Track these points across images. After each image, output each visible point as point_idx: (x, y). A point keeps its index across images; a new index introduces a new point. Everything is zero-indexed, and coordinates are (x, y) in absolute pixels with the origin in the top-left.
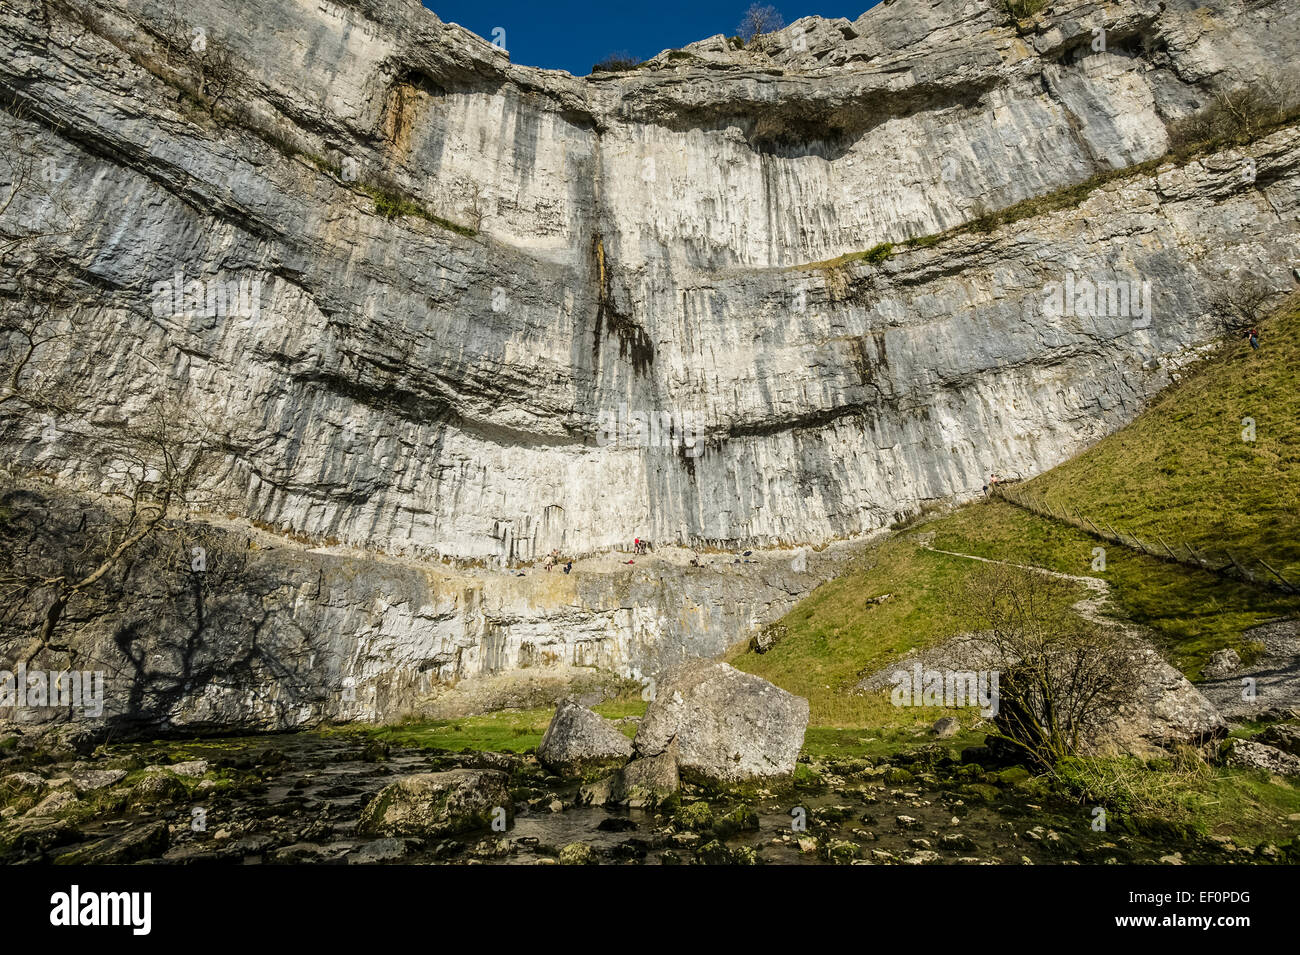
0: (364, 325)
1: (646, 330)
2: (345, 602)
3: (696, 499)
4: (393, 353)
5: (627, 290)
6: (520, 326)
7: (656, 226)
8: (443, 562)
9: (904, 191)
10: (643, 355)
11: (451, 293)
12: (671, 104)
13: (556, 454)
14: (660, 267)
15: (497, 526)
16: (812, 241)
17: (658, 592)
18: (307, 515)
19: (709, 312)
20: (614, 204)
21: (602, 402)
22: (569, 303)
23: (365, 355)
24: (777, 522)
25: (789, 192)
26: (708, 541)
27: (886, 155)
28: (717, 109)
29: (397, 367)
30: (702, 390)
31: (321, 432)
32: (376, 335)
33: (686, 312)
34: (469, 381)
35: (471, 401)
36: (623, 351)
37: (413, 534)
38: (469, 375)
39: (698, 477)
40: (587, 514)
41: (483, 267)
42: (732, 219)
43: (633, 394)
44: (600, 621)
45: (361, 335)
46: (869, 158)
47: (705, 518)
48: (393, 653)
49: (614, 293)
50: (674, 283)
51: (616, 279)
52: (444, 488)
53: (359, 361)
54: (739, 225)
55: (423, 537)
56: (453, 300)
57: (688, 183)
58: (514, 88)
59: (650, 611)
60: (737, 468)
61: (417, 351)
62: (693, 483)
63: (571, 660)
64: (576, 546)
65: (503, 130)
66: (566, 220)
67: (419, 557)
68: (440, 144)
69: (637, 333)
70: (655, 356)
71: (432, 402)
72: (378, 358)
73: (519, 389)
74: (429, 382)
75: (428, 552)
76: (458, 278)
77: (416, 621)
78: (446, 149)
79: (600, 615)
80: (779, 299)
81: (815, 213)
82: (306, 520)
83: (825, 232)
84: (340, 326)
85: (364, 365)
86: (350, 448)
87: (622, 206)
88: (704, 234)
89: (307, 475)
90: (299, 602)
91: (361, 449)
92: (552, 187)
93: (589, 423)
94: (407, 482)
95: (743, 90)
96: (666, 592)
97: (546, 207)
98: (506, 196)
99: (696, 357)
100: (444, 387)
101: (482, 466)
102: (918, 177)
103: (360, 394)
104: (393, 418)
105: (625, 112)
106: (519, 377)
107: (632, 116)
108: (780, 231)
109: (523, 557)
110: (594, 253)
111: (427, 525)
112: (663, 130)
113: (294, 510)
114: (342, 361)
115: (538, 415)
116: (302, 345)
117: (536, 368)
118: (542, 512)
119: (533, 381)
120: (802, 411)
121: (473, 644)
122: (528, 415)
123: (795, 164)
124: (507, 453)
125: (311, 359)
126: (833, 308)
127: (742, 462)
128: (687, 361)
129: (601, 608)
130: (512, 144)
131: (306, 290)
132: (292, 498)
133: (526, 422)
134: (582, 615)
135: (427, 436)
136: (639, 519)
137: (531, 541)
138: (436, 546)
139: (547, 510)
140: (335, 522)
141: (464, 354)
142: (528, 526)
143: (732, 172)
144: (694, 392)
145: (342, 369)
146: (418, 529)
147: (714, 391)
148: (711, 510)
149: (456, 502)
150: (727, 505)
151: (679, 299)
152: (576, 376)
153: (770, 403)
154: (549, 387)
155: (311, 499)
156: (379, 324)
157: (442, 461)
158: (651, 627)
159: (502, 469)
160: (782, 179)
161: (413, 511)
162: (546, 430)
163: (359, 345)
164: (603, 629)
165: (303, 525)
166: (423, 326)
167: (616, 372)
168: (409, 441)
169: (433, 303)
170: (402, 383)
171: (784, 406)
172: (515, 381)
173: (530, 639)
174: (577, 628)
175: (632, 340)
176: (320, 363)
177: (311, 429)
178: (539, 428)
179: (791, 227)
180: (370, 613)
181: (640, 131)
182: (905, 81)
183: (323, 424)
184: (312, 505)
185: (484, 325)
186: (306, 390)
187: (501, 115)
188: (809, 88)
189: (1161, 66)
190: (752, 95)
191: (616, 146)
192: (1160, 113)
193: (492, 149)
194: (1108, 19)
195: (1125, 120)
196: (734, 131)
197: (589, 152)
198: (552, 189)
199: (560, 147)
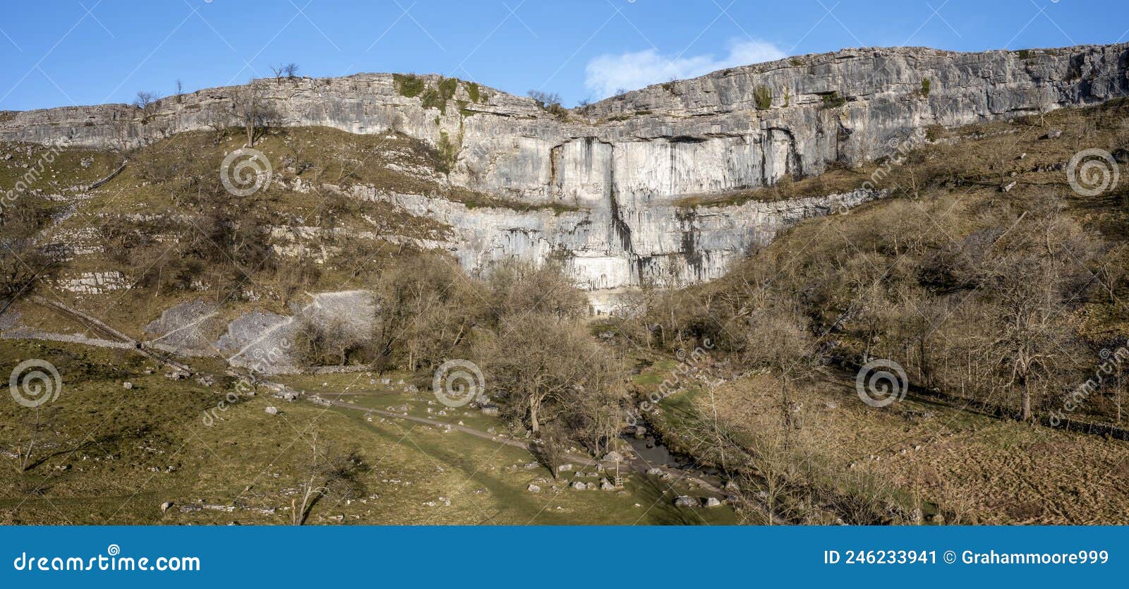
1: (627, 225)
3: (642, 273)
5: (622, 212)
6: (592, 231)
7: (631, 186)
8: (578, 291)
10: (626, 232)
11: (574, 229)
12: (636, 136)
13: (603, 260)
14: (632, 202)
15: (589, 280)
16: (686, 183)
19: (646, 219)
21: (615, 248)
22: (605, 219)
24: (663, 280)
25: (680, 164)
26: (645, 285)
27: (712, 152)
28: (653, 138)
30: (644, 244)
33: (639, 219)
34: (580, 249)
35: (581, 252)
36: (621, 232)
39: (643, 267)
40: (612, 276)
41: (581, 218)
42: (658, 177)
47: (645, 278)
49: (618, 213)
50: (636, 209)
51: (618, 208)
52: (576, 273)
54: (660, 180)
57: (642, 166)
61: (568, 246)
63: (609, 314)
64: (610, 285)
65: (581, 156)
66: (603, 188)
70: (630, 233)
71: (571, 255)
72: (560, 250)
76: (575, 224)
78: (565, 171)
79: (615, 305)
80: (667, 216)
83: (691, 180)
87: (620, 180)
88: (648, 186)
93: (612, 253)
95: (662, 132)
97: (596, 184)
98: (584, 182)
99: (642, 233)
100: (574, 252)
102: (721, 164)
103: (557, 258)
105: (621, 140)
106: (592, 245)
108: (675, 180)
109: (597, 288)
110: (612, 199)
112: (634, 144)
115: (597, 252)
117: (597, 242)
119: (596, 245)
120: (670, 252)
123: (683, 151)
126: (682, 221)
128: (640, 235)
130: (585, 161)
134: (611, 305)
135: (571, 262)
136: (626, 277)
137: (598, 284)
139: (602, 276)
141: (578, 243)
142: (597, 280)
143: (659, 158)
144: (641, 244)
147: (647, 244)
148: (647, 276)
149: (579, 276)
150: (650, 275)
151: (637, 215)
152: (607, 241)
153: (662, 248)
154: (600, 245)
156: (560, 244)
157: (575, 267)
159: (589, 266)
160: (678, 157)
162: (600, 254)
166: (568, 240)
167: (619, 238)
168: (567, 264)
170: (565, 253)
171: (665, 249)
173: (600, 309)
175: (623, 228)
179: (679, 178)
181: (626, 144)
182: (718, 130)
185: (582, 234)
187: (580, 149)
188: (685, 130)
189: (793, 145)
190: (664, 134)
191: (618, 153)
192: (787, 164)
193: (579, 166)
194: (780, 123)
195: (776, 165)
196: (661, 141)
197: (609, 157)
198: (598, 177)
199: (599, 158)
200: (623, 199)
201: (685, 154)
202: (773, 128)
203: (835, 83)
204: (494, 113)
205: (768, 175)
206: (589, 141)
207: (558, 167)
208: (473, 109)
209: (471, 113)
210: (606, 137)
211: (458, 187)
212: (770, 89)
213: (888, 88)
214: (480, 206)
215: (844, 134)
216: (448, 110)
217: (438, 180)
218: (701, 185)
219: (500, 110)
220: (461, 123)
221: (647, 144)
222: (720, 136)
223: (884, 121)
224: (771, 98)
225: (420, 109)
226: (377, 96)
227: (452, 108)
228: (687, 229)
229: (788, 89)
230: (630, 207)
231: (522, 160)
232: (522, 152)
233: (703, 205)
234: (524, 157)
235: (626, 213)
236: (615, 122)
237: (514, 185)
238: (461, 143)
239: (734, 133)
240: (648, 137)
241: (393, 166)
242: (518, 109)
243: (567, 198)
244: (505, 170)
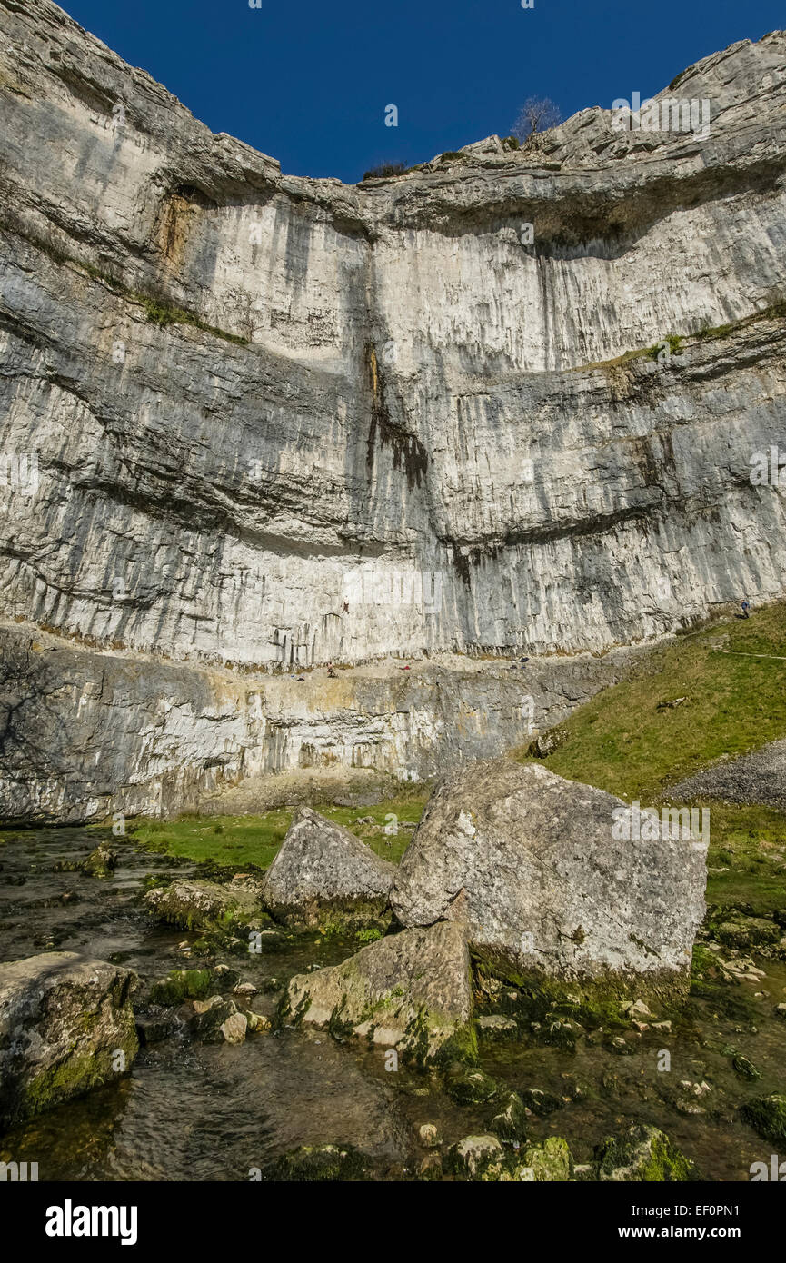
0: (140, 433)
1: (420, 439)
2: (128, 702)
3: (472, 606)
4: (169, 462)
5: (400, 398)
6: (294, 436)
7: (429, 333)
8: (226, 666)
9: (690, 286)
10: (416, 464)
11: (224, 402)
12: (443, 207)
13: (333, 563)
14: (433, 373)
15: (277, 634)
16: (591, 343)
17: (434, 697)
18: (93, 620)
19: (484, 418)
20: (386, 312)
21: (377, 512)
22: (342, 412)
23: (142, 464)
24: (555, 629)
25: (566, 293)
26: (483, 648)
27: (671, 249)
28: (492, 209)
29: (174, 475)
30: (477, 498)
31: (103, 539)
32: (152, 443)
33: (460, 419)
34: (245, 491)
35: (249, 511)
36: (397, 461)
37: (197, 640)
38: (245, 485)
39: (473, 585)
40: (363, 622)
41: (256, 376)
42: (508, 323)
43: (407, 503)
44: (378, 725)
45: (137, 443)
46: (653, 253)
47: (480, 625)
48: (177, 752)
49: (387, 402)
50: (448, 390)
51: (389, 388)
52: (225, 597)
53: (136, 469)
54: (514, 329)
55: (206, 643)
56: (226, 409)
57: (462, 288)
58: (285, 199)
59: (427, 715)
60: (513, 575)
61: (193, 459)
62: (468, 591)
63: (350, 761)
64: (354, 652)
65: (275, 242)
66: (339, 330)
67: (202, 662)
68: (213, 257)
69: (411, 442)
70: (429, 464)
71: (210, 512)
72: (155, 467)
73: (294, 498)
74: (206, 491)
75: (212, 657)
76: (233, 387)
77: (199, 722)
78: (219, 262)
79: (377, 718)
80: (557, 402)
81: (594, 314)
82: (92, 625)
83: (605, 334)
84: (116, 434)
85: (141, 473)
86: (131, 556)
87: (394, 314)
88: (479, 339)
89: (91, 581)
90: (83, 701)
91: (143, 557)
92: (324, 297)
93: (363, 533)
94: (189, 589)
95: (518, 187)
96: (442, 696)
97: (318, 318)
98: (279, 308)
99: (470, 464)
100: (221, 496)
101: (261, 575)
102: (706, 270)
103: (140, 503)
104: (172, 527)
105: (397, 218)
106: (294, 486)
107: (404, 222)
108: (557, 335)
109: (303, 663)
110: (367, 362)
111: (210, 632)
112: (436, 236)
113: (80, 615)
114: (119, 470)
115: (314, 525)
116: (80, 453)
117: (311, 478)
118: (320, 620)
119: (308, 491)
120: (582, 516)
121: (255, 745)
122: (304, 525)
123: (574, 266)
124: (285, 563)
125: (90, 467)
126: (615, 409)
127: (518, 569)
128: (462, 469)
129: (378, 712)
130: (284, 256)
131: (82, 398)
132: (78, 603)
133: (303, 532)
134: (360, 718)
135: (206, 545)
136: (415, 627)
137: (310, 648)
138: (219, 652)
139: (324, 618)
140: (121, 627)
141: (239, 464)
142: (307, 633)
143: (507, 276)
144: (469, 500)
145: (121, 477)
146: (201, 635)
147: (489, 497)
148: (488, 616)
149: (237, 608)
150: (503, 613)
151: (453, 406)
152: (350, 486)
153: (547, 509)
154: (324, 497)
155: (96, 605)
156: (154, 432)
157: (222, 570)
158: (428, 730)
159: (280, 578)
160: (559, 281)
161: (196, 618)
162: (322, 539)
163: (135, 453)
164: (381, 732)
165: (90, 629)
166: (198, 434)
167: (390, 482)
168: (189, 550)
169: (208, 412)
170: (179, 492)
171: (562, 511)
172: (291, 491)
173: (311, 741)
174: (355, 730)
175: (406, 449)
176: (98, 471)
177: (92, 536)
178: (315, 538)
179: (569, 331)
180: (153, 713)
181: (412, 237)
182: (694, 166)
183: (105, 532)
184: (98, 610)
185: (259, 435)
186: (86, 498)
187: (273, 227)
188: (587, 181)
193: (263, 263)
197: (359, 262)
199: (330, 260)
200: (403, 361)
206: (303, 214)
207: (192, 236)
222: (695, 189)
239: (750, 160)
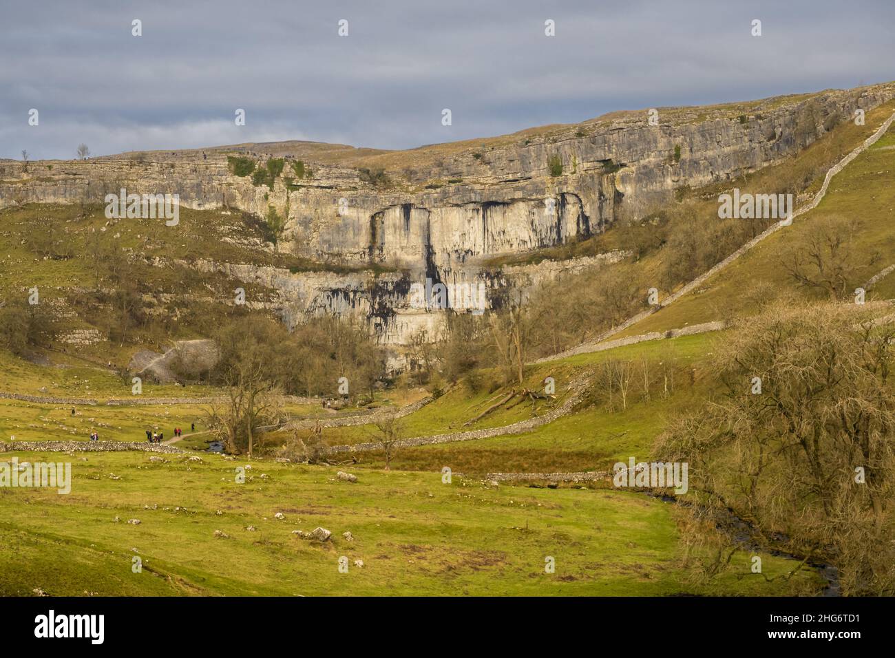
5: (438, 272)
7: (446, 248)
14: (447, 263)
15: (412, 336)
16: (498, 243)
19: (461, 278)
25: (491, 224)
33: (454, 278)
35: (401, 310)
38: (400, 306)
42: (471, 239)
49: (435, 273)
50: (451, 269)
51: (435, 269)
52: (398, 329)
53: (377, 310)
54: (474, 241)
55: (395, 341)
57: (457, 229)
65: (400, 220)
66: (421, 250)
67: (395, 346)
71: (393, 313)
75: (397, 344)
78: (386, 235)
83: (502, 240)
87: (436, 243)
88: (462, 247)
94: (390, 330)
95: (471, 198)
97: (415, 246)
98: (403, 245)
101: (406, 322)
103: (378, 315)
104: (385, 318)
107: (438, 206)
108: (488, 240)
110: (429, 261)
111: (396, 338)
123: (494, 214)
124: (412, 318)
130: (403, 226)
133: (415, 312)
135: (392, 320)
136: (446, 333)
139: (423, 332)
142: (419, 336)
143: (471, 221)
145: (374, 312)
151: (453, 274)
157: (397, 323)
159: (411, 322)
168: (389, 322)
170: (386, 311)
177: (371, 325)
178: (418, 312)
179: (491, 239)
180: (388, 360)
181: (441, 210)
183: (373, 323)
188: (491, 196)
189: (581, 207)
190: (473, 200)
191: (434, 218)
192: (578, 224)
193: (398, 231)
194: (569, 189)
195: (569, 226)
196: (471, 206)
197: (426, 222)
198: (416, 240)
199: (417, 222)
200: (439, 260)
201: (496, 216)
202: (564, 193)
203: (610, 152)
204: (318, 187)
205: (563, 235)
206: (407, 208)
207: (379, 232)
208: (299, 184)
209: (296, 188)
210: (422, 203)
211: (284, 254)
212: (562, 158)
213: (648, 156)
214: (303, 271)
215: (619, 196)
216: (276, 187)
217: (266, 249)
218: (512, 245)
219: (324, 183)
220: (288, 198)
221: (458, 209)
222: (523, 200)
223: (646, 185)
224: (562, 166)
225: (251, 186)
226: (214, 177)
227: (279, 185)
228: (496, 287)
229: (575, 158)
230: (445, 267)
231: (341, 227)
232: (344, 220)
233: (508, 264)
234: (346, 225)
235: (442, 273)
236: (430, 190)
237: (336, 250)
238: (287, 214)
239: (533, 197)
240: (459, 203)
241: (228, 239)
242: (340, 181)
243: (388, 260)
244: (327, 237)
